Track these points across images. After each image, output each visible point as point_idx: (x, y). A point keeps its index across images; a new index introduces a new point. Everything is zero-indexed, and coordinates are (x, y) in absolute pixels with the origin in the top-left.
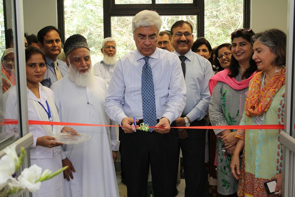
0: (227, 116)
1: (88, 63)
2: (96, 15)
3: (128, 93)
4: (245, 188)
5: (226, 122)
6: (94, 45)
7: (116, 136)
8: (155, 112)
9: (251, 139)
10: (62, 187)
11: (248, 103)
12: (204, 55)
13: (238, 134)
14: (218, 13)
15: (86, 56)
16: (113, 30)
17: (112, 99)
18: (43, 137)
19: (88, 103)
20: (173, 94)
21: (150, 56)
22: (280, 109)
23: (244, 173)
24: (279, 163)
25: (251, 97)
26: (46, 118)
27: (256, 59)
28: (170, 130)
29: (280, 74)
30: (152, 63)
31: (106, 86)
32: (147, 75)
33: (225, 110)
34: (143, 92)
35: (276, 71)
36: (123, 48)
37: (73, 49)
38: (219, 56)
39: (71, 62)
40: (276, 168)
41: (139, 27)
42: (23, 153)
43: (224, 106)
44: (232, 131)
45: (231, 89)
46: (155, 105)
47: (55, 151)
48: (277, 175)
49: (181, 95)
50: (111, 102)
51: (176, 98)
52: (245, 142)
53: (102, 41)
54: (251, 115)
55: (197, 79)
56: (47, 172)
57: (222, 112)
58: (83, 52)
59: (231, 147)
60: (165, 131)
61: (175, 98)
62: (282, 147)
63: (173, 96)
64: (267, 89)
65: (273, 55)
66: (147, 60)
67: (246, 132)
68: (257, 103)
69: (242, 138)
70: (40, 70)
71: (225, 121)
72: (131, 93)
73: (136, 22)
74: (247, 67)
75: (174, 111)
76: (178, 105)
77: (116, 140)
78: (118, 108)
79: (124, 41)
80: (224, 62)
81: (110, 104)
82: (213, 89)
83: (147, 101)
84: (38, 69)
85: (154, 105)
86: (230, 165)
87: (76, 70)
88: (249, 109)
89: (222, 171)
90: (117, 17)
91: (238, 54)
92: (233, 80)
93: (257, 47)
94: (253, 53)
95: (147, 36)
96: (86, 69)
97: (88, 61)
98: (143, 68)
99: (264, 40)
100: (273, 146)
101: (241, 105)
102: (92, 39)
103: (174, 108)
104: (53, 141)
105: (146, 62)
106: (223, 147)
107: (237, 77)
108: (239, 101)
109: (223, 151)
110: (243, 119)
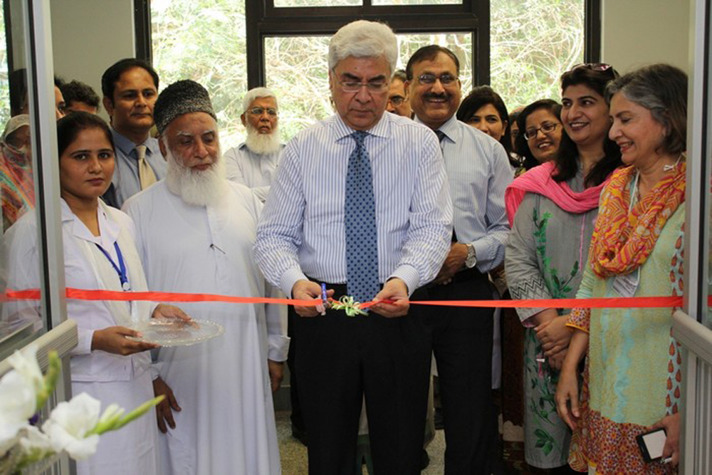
0: (549, 276)
1: (212, 148)
2: (230, 33)
3: (311, 217)
4: (589, 450)
5: (547, 291)
6: (225, 106)
7: (279, 325)
8: (376, 266)
9: (605, 330)
10: (153, 450)
11: (599, 244)
12: (489, 130)
13: (572, 319)
14: (523, 27)
15: (206, 132)
16: (270, 70)
17: (273, 233)
18: (106, 329)
19: (212, 246)
20: (421, 223)
21: (367, 131)
22: (675, 258)
23: (588, 413)
24: (674, 389)
25: (604, 230)
26: (114, 284)
27: (617, 138)
28: (407, 310)
29: (676, 174)
30: (372, 149)
31: (257, 204)
32: (359, 175)
33: (543, 262)
34: (349, 216)
35: (667, 167)
36: (294, 112)
37: (176, 116)
38: (529, 130)
39: (171, 147)
40: (665, 400)
41: (347, 59)
42: (55, 365)
43: (543, 253)
44: (560, 312)
45: (560, 210)
46: (376, 249)
47: (136, 364)
48: (668, 417)
49: (440, 226)
50: (269, 239)
51: (425, 232)
52: (590, 337)
53: (243, 97)
54: (606, 272)
55: (471, 187)
56: (114, 411)
57: (538, 268)
58: (198, 122)
59: (558, 352)
60: (396, 311)
61: (423, 233)
62: (680, 348)
63: (421, 228)
64: (645, 209)
65: (659, 128)
66: (360, 139)
67: (591, 313)
68: (619, 244)
69: (583, 328)
70: (99, 166)
71: (543, 288)
72: (320, 218)
73: (338, 47)
74: (598, 158)
75: (421, 264)
76: (432, 248)
77: (281, 334)
78: (285, 256)
79: (296, 95)
80: (541, 146)
81: (268, 246)
82: (515, 211)
83: (358, 239)
84: (94, 164)
85: (373, 249)
86: (553, 395)
87: (182, 165)
88: (601, 259)
89: (535, 410)
90: (279, 38)
91: (574, 125)
92: (562, 188)
93: (619, 110)
94: (611, 124)
95: (364, 80)
96: (208, 164)
97: (212, 143)
98: (350, 159)
99: (637, 94)
100: (658, 349)
101: (583, 250)
102: (218, 93)
103: (421, 256)
104: (131, 338)
105: (357, 144)
106: (539, 351)
107: (574, 181)
108: (577, 240)
109: (538, 360)
110: (587, 283)
